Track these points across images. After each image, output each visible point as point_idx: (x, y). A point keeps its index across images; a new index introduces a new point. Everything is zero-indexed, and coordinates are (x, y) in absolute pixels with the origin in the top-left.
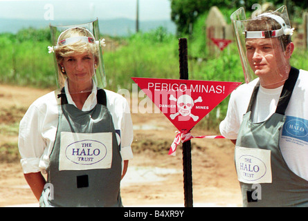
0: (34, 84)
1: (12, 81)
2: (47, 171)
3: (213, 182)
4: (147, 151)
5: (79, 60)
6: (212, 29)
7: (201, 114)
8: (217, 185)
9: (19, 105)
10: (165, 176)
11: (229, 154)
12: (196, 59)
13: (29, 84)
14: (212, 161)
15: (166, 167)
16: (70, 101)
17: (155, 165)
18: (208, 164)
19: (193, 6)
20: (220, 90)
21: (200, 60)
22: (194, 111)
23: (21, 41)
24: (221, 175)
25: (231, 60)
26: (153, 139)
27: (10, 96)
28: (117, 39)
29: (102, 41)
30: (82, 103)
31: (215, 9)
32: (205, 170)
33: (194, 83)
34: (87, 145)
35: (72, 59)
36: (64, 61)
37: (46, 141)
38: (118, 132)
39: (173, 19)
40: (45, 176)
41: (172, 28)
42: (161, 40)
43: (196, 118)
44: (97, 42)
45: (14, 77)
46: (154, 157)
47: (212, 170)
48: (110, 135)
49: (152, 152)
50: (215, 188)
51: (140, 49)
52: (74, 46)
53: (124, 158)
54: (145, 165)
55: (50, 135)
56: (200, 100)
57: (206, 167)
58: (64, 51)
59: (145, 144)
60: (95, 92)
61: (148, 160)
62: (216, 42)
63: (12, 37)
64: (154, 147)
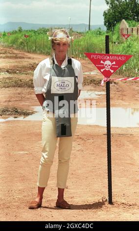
0: (44, 53)
1: (34, 52)
2: (46, 93)
3: (121, 98)
4: (92, 84)
5: (61, 45)
6: (122, 29)
7: (115, 69)
8: (122, 100)
9: (37, 62)
10: (99, 95)
11: (128, 86)
12: (115, 43)
13: (41, 53)
14: (121, 89)
15: (100, 91)
16: (56, 63)
17: (95, 90)
18: (119, 90)
19: (114, 19)
20: (123, 59)
21: (117, 43)
22: (111, 68)
23: (39, 34)
24: (125, 95)
25: (130, 44)
26: (95, 78)
27: (33, 58)
28: (80, 33)
29: (73, 37)
30: (61, 64)
31: (124, 20)
32: (117, 93)
33: (112, 55)
34: (63, 82)
35: (59, 44)
36: (55, 44)
37: (45, 80)
38: (77, 77)
39: (105, 24)
40: (45, 96)
41: (105, 29)
42: (100, 34)
43: (112, 71)
44: (70, 37)
45: (35, 50)
46: (95, 87)
47: (120, 93)
48: (73, 78)
49: (94, 85)
50: (121, 101)
51: (90, 38)
52: (60, 39)
53: (79, 89)
54: (91, 90)
55: (47, 78)
56: (114, 63)
57: (118, 91)
58: (56, 40)
59: (91, 81)
60: (67, 59)
61: (92, 88)
62: (124, 36)
63: (35, 32)
64: (95, 82)
